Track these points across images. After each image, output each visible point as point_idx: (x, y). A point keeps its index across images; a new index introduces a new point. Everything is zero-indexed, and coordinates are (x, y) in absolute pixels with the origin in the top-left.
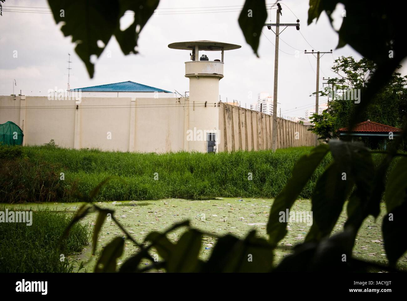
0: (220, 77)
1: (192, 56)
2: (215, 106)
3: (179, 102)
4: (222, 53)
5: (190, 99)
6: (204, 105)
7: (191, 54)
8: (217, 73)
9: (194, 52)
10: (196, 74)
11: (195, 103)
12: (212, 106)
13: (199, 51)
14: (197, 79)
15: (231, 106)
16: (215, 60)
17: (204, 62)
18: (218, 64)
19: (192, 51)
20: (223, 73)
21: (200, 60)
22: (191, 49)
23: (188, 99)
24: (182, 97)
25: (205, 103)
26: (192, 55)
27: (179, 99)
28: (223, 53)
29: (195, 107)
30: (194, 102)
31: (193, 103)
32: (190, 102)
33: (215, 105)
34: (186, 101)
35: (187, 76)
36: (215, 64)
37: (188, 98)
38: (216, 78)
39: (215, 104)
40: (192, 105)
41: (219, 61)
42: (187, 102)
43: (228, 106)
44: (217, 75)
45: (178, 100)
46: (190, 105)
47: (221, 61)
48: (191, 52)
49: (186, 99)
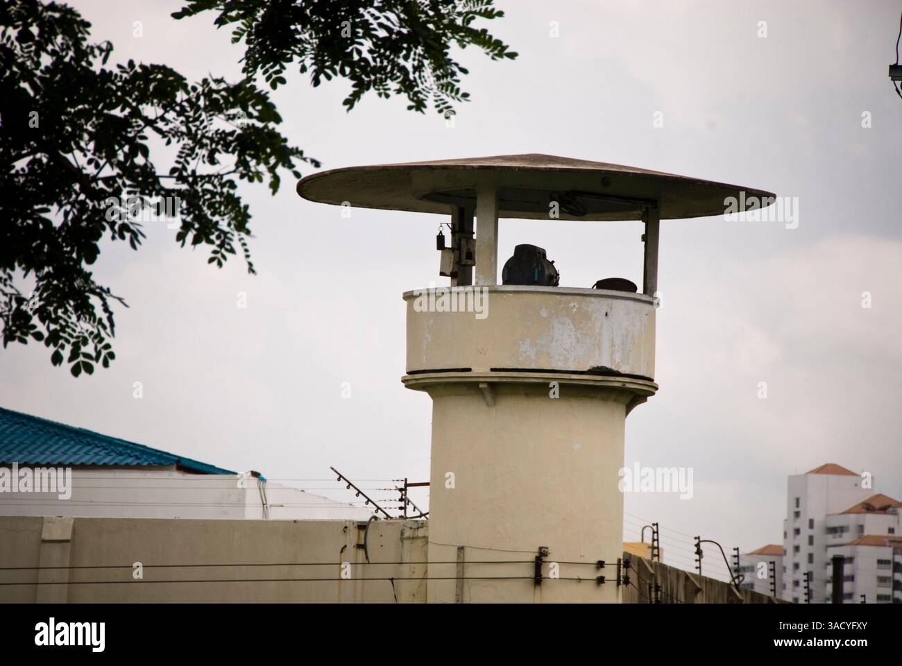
0: (631, 391)
1: (452, 249)
2: (601, 580)
3: (359, 546)
4: (644, 238)
5: (432, 533)
6: (529, 572)
7: (441, 239)
8: (614, 368)
9: (461, 229)
10: (481, 369)
11: (470, 556)
12: (579, 580)
13: (501, 220)
14: (483, 405)
15: (682, 582)
16: (602, 284)
17: (530, 297)
18: (621, 307)
19: (448, 219)
20: (651, 363)
21: (505, 282)
22: (447, 207)
23: (421, 533)
24: (380, 515)
25: (532, 557)
26: (448, 243)
27: (362, 527)
28: (651, 240)
29: (467, 584)
30: (461, 549)
31: (452, 555)
32: (434, 554)
33: (602, 573)
34: (407, 543)
35: (415, 380)
36: (603, 305)
37: (423, 525)
38: (605, 400)
39: (601, 564)
40: (451, 571)
41: (627, 286)
42: (411, 553)
43: (664, 577)
44: (616, 382)
45: (353, 538)
46: (433, 571)
47: (640, 290)
48: (441, 222)
49: (408, 533)
